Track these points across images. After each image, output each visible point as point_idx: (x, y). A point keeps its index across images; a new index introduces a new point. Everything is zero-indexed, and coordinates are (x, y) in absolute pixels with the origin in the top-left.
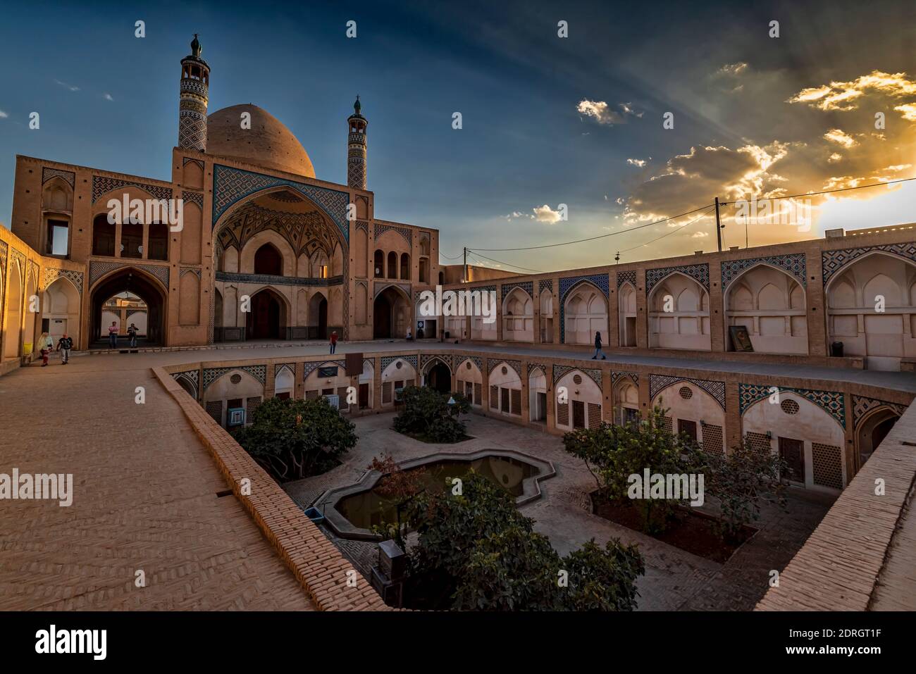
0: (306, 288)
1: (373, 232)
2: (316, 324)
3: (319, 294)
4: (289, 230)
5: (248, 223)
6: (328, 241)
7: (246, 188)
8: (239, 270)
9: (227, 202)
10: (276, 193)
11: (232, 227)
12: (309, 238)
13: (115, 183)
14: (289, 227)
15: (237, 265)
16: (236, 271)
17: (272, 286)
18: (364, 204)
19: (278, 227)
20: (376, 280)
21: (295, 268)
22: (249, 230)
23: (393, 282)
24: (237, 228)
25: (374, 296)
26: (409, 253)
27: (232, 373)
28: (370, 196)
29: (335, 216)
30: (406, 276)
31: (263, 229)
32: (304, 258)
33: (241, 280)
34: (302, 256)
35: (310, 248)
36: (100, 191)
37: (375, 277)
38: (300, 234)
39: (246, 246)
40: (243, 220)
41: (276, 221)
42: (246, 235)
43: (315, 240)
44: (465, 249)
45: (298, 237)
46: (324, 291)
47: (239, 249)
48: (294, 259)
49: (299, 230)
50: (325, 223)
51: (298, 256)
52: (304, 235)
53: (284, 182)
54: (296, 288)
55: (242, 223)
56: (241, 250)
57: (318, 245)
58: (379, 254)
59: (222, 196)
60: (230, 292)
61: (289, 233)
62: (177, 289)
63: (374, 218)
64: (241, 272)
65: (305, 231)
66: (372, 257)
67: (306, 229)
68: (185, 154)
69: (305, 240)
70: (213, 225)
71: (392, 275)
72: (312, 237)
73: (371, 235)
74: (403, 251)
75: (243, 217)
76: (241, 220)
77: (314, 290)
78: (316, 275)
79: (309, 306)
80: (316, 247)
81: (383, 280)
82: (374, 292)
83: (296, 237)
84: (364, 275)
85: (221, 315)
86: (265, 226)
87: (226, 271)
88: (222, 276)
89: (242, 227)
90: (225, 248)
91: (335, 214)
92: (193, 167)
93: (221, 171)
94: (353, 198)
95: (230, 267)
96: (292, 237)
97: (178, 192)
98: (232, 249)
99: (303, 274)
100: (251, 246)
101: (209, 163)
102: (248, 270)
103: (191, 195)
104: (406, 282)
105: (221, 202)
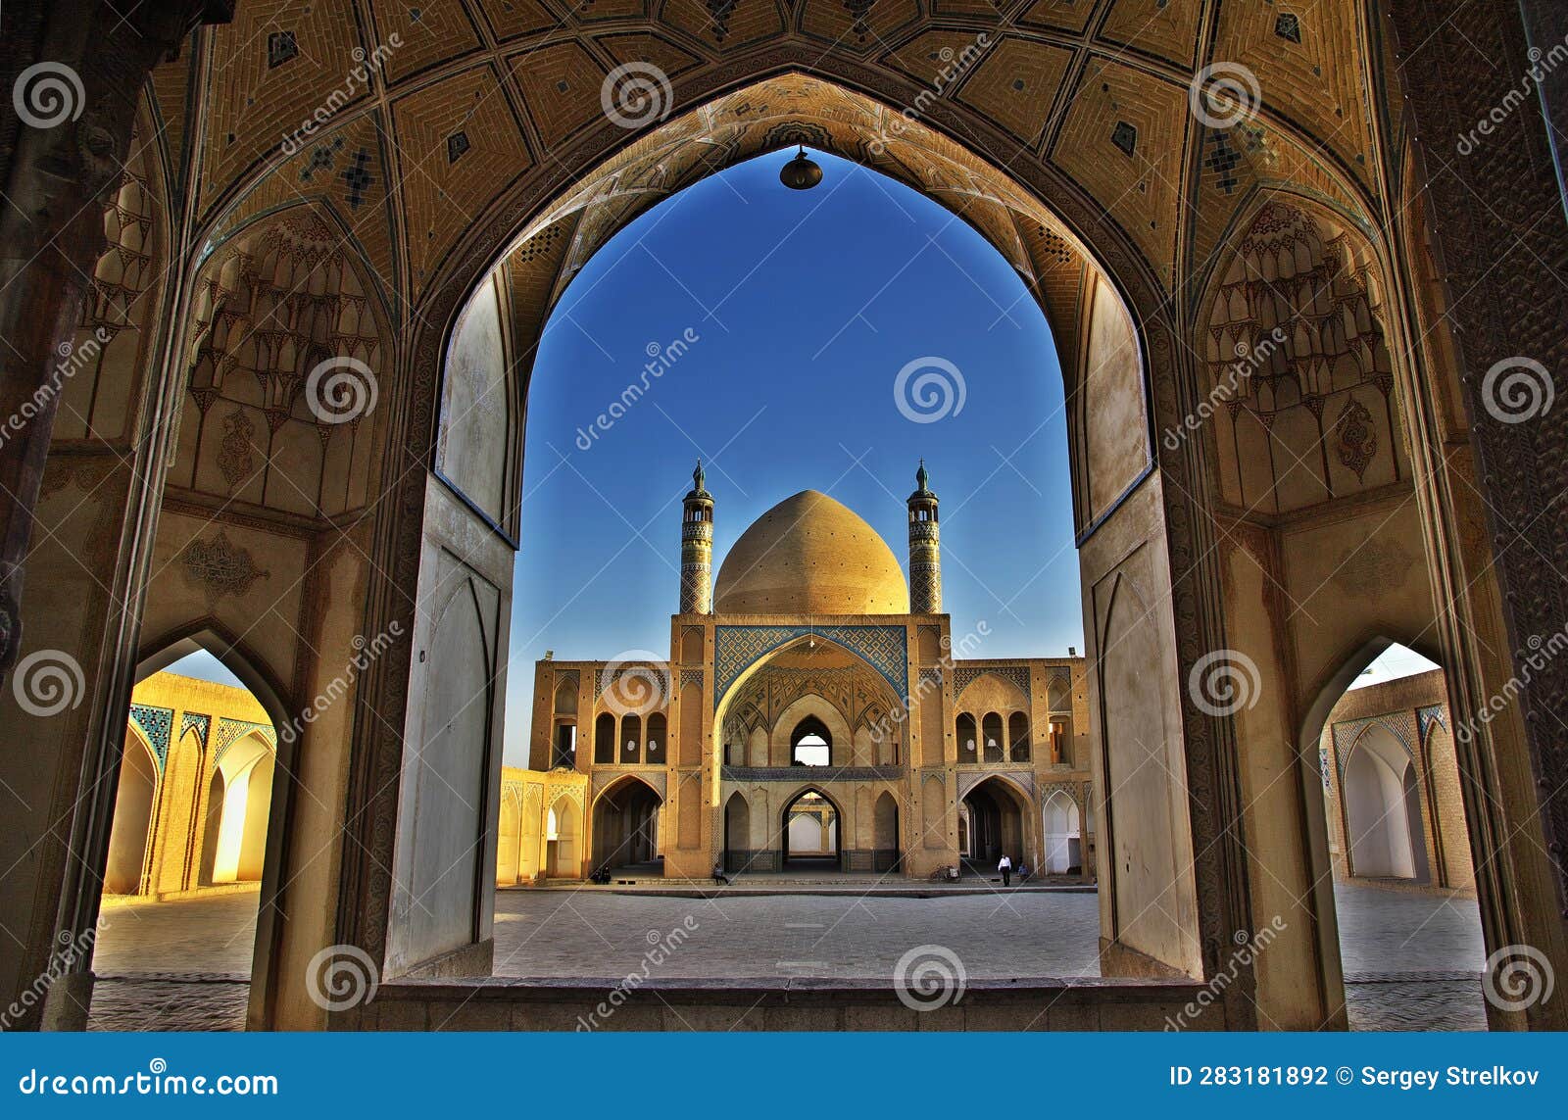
0: (868, 784)
1: (951, 683)
2: (889, 846)
3: (886, 794)
4: (834, 692)
5: (775, 692)
6: (887, 704)
8: (769, 762)
9: (732, 674)
10: (798, 647)
11: (754, 700)
12: (865, 702)
14: (833, 688)
15: (766, 755)
16: (766, 765)
17: (817, 782)
18: (933, 638)
19: (821, 691)
20: (963, 767)
21: (849, 753)
22: (778, 703)
23: (994, 769)
24: (761, 700)
25: (959, 797)
26: (1026, 712)
28: (942, 622)
29: (883, 668)
30: (1021, 752)
31: (800, 696)
32: (863, 733)
33: (773, 777)
34: (859, 732)
35: (870, 716)
37: (960, 761)
38: (851, 696)
39: (778, 725)
40: (766, 689)
41: (814, 682)
42: (775, 710)
43: (873, 704)
45: (849, 701)
46: (893, 788)
47: (769, 731)
48: (849, 736)
49: (847, 690)
50: (874, 680)
52: (856, 698)
54: (852, 785)
55: (765, 693)
56: (772, 731)
57: (881, 711)
58: (965, 723)
59: (725, 668)
60: (758, 797)
61: (836, 697)
64: (773, 764)
65: (856, 692)
66: (951, 727)
68: (683, 622)
69: (860, 706)
70: (716, 709)
71: (993, 754)
72: (869, 700)
73: (948, 689)
74: (1012, 710)
75: (765, 685)
76: (762, 690)
77: (880, 787)
78: (886, 758)
79: (876, 814)
80: (880, 714)
81: (974, 768)
82: (958, 790)
83: (845, 703)
84: (937, 761)
85: (745, 836)
86: (801, 692)
87: (753, 765)
88: (747, 773)
89: (766, 699)
90: (751, 731)
91: (883, 665)
92: (693, 636)
93: (724, 634)
94: (912, 632)
95: (759, 761)
96: (840, 703)
97: (675, 672)
98: (760, 731)
99: (864, 761)
100: (786, 724)
101: (710, 627)
102: (781, 761)
103: (690, 674)
104: (1022, 767)
105: (724, 676)
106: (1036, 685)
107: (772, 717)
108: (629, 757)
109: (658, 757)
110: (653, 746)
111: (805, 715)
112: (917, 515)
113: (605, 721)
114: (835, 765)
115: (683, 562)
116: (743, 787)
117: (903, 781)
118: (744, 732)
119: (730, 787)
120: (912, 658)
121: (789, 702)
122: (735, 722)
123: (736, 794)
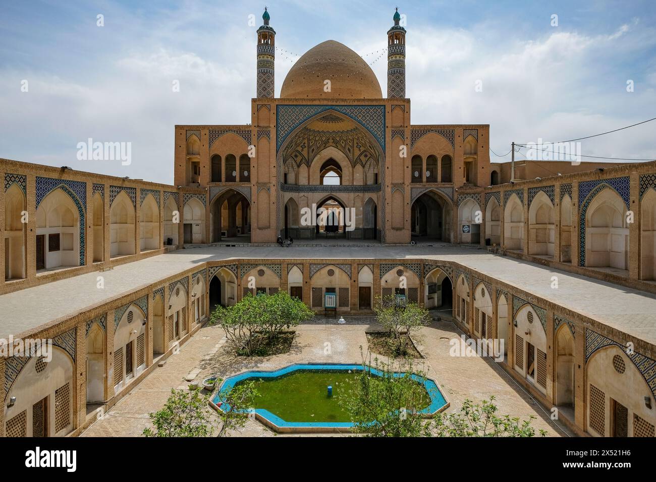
0: (361, 194)
1: (409, 138)
2: (371, 226)
3: (371, 200)
4: (343, 145)
5: (311, 144)
6: (372, 151)
7: (299, 119)
8: (309, 183)
9: (286, 132)
10: (323, 117)
11: (299, 149)
12: (360, 150)
13: (220, 132)
14: (343, 142)
15: (307, 179)
16: (307, 184)
17: (334, 194)
18: (401, 112)
19: (336, 144)
20: (414, 185)
21: (351, 177)
22: (313, 150)
23: (432, 187)
24: (304, 149)
25: (412, 200)
26: (451, 155)
27: (259, 268)
28: (406, 104)
29: (372, 129)
30: (448, 178)
31: (325, 147)
32: (359, 167)
33: (310, 190)
34: (357, 167)
35: (362, 158)
36: (213, 139)
37: (412, 182)
38: (353, 147)
39: (313, 162)
40: (306, 142)
41: (333, 139)
42: (311, 155)
43: (365, 151)
44: (513, 144)
45: (351, 150)
46: (375, 196)
47: (309, 166)
48: (351, 169)
49: (351, 144)
50: (366, 136)
51: (354, 166)
52: (355, 148)
53: (327, 108)
54: (352, 195)
55: (306, 145)
56: (310, 166)
57: (369, 156)
58: (416, 159)
59: (282, 129)
60: (303, 200)
61: (344, 148)
62: (256, 202)
63: (411, 124)
64: (311, 184)
65: (355, 145)
66: (409, 162)
67: (355, 141)
68: (258, 103)
69: (357, 153)
70: (277, 152)
71: (432, 179)
72: (362, 149)
73: (408, 142)
74: (444, 153)
75: (306, 141)
76: (304, 143)
77: (368, 196)
78: (370, 181)
79: (365, 209)
80: (368, 158)
81: (421, 185)
82: (411, 197)
83: (349, 151)
84: (401, 181)
85: (297, 219)
86: (325, 145)
87: (300, 184)
88: (297, 188)
89: (307, 148)
90: (299, 166)
91: (372, 127)
92: (264, 112)
93: (281, 110)
94: (388, 109)
95: (303, 181)
96: (346, 151)
97: (255, 131)
98: (304, 166)
99: (358, 181)
100: (317, 163)
101: (273, 105)
102: (315, 182)
103: (263, 132)
104: (447, 185)
105: (282, 133)
106: (458, 140)
107: (311, 158)
108: (230, 178)
109: (247, 179)
110: (243, 173)
111: (327, 158)
112: (393, 41)
113: (216, 159)
114: (343, 184)
115: (258, 68)
116: (294, 195)
117: (381, 193)
118: (296, 167)
119: (288, 195)
120: (388, 123)
121: (319, 150)
122: (290, 161)
123: (291, 199)
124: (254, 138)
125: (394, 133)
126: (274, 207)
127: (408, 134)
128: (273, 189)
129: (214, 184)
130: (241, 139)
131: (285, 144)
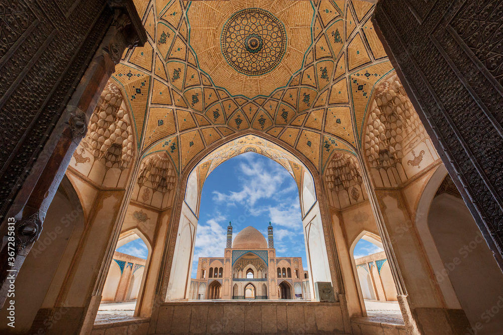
0: (261, 282)
2: (265, 295)
3: (264, 284)
4: (254, 263)
5: (243, 263)
6: (264, 266)
7: (240, 255)
8: (242, 278)
10: (248, 254)
11: (239, 265)
13: (214, 260)
17: (251, 282)
18: (272, 253)
19: (252, 263)
20: (278, 279)
21: (257, 275)
22: (244, 265)
23: (285, 279)
26: (290, 267)
29: (263, 258)
30: (290, 276)
32: (260, 271)
33: (243, 281)
35: (261, 268)
36: (211, 262)
37: (278, 277)
41: (251, 261)
42: (243, 267)
45: (257, 265)
47: (242, 271)
49: (257, 263)
50: (262, 261)
51: (258, 271)
53: (249, 251)
54: (258, 282)
58: (279, 269)
59: (234, 258)
60: (239, 285)
62: (223, 284)
66: (276, 270)
68: (227, 250)
69: (259, 266)
70: (232, 266)
71: (284, 276)
72: (261, 265)
73: (275, 263)
74: (288, 267)
76: (241, 263)
77: (263, 282)
78: (264, 277)
79: (262, 288)
80: (263, 268)
81: (281, 279)
82: (278, 283)
84: (274, 277)
85: (237, 293)
86: (248, 263)
88: (238, 280)
89: (242, 265)
90: (239, 271)
92: (228, 252)
93: (234, 252)
94: (268, 252)
95: (240, 277)
96: (255, 265)
97: (225, 259)
98: (240, 271)
99: (260, 277)
100: (245, 270)
101: (231, 250)
102: (244, 277)
103: (228, 260)
104: (290, 278)
105: (234, 260)
106: (292, 262)
108: (215, 276)
109: (221, 276)
110: (220, 274)
111: (249, 268)
112: (269, 230)
113: (211, 269)
114: (254, 278)
116: (237, 282)
117: (267, 281)
119: (234, 282)
120: (269, 256)
121: (246, 265)
122: (236, 269)
123: (236, 284)
124: (225, 262)
125: (271, 260)
126: (230, 287)
127: (275, 260)
128: (230, 280)
129: (210, 278)
130: (220, 262)
131: (235, 264)
